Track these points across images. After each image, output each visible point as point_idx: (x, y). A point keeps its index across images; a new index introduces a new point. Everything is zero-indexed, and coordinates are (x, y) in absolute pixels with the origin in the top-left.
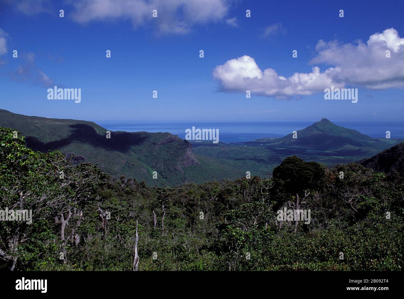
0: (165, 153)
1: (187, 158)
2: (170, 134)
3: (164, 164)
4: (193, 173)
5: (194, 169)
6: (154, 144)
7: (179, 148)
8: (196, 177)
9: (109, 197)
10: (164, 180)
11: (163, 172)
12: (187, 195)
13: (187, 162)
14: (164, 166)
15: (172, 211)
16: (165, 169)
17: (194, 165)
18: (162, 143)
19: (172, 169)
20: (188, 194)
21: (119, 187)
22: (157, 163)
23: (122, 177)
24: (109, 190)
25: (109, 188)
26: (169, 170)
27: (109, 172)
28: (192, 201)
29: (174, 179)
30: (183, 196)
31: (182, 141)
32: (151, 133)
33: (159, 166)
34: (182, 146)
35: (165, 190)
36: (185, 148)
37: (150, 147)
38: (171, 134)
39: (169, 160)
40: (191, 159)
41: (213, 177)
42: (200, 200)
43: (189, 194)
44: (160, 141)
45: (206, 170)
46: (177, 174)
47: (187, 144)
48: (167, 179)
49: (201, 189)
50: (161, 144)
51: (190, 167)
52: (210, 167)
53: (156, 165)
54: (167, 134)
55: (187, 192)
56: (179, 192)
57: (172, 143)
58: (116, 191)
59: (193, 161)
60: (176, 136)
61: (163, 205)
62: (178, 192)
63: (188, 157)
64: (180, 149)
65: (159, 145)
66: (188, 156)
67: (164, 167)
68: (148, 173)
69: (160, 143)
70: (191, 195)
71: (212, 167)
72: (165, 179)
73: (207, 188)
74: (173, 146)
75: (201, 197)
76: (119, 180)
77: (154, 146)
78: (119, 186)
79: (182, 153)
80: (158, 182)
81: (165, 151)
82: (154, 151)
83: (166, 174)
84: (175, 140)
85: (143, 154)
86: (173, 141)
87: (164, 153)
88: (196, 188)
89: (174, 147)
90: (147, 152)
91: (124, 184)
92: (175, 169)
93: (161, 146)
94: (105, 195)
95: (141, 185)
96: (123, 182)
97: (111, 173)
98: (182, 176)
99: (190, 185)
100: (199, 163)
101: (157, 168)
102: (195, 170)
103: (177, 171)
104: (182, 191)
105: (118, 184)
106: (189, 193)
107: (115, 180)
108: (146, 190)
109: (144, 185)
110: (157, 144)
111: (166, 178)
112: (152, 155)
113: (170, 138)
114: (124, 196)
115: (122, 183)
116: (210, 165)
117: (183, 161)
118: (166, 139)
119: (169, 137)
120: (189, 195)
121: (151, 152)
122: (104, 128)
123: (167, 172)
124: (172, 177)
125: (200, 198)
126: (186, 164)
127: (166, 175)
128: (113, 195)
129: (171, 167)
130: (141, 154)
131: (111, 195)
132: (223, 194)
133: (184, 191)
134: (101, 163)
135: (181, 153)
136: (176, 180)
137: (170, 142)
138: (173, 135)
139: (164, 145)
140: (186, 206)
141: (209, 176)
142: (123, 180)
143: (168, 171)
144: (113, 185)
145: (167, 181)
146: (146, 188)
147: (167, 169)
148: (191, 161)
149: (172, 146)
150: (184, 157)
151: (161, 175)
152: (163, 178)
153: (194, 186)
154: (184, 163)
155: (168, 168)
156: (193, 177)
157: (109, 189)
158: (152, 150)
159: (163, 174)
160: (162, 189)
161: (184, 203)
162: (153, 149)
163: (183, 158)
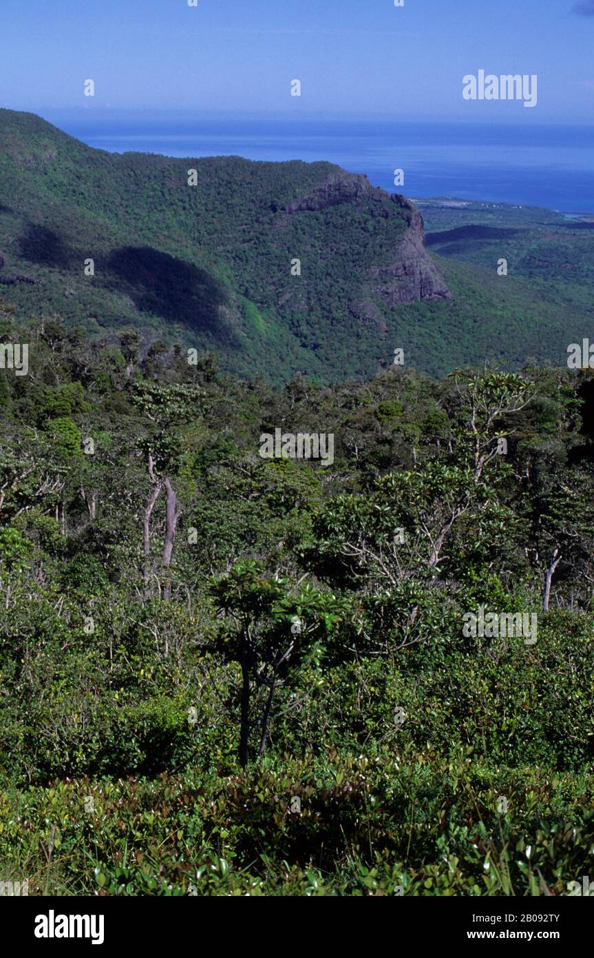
0: (313, 246)
1: (401, 272)
2: (335, 169)
3: (309, 292)
4: (423, 331)
5: (429, 314)
6: (274, 209)
7: (371, 229)
8: (436, 349)
9: (70, 411)
10: (308, 354)
11: (303, 323)
12: (373, 418)
13: (401, 288)
14: (309, 299)
15: (276, 482)
16: (311, 310)
17: (429, 300)
18: (304, 205)
19: (337, 314)
20: (376, 416)
21: (114, 375)
22: (282, 286)
23: (126, 337)
24: (73, 387)
25: (75, 378)
26: (327, 318)
27: (95, 317)
28: (387, 447)
29: (345, 352)
30: (359, 421)
31: (383, 199)
32: (260, 163)
33: (287, 296)
34: (383, 220)
35: (162, 396)
36: (398, 226)
37: (257, 221)
38: (343, 171)
39: (328, 274)
40: (418, 277)
41: (502, 353)
42: (419, 442)
43: (380, 415)
44: (295, 197)
45: (475, 321)
46: (358, 336)
47: (406, 212)
48: (322, 352)
49: (432, 400)
50: (300, 209)
51: (411, 307)
52: (493, 312)
53: (279, 295)
54: (324, 169)
55: (374, 407)
56: (347, 406)
57: (344, 207)
58: (102, 392)
59: (425, 284)
60: (361, 177)
61: (151, 458)
62: (343, 407)
63: (405, 269)
64: (375, 234)
65: (290, 213)
66: (407, 263)
67: (308, 304)
68: (244, 325)
69: (294, 207)
70: (386, 421)
71: (499, 313)
72: (312, 353)
73: (453, 395)
74: (349, 218)
75: (427, 431)
76: (115, 350)
77: (272, 215)
78: (115, 371)
79: (384, 250)
80: (283, 360)
81: (316, 238)
82: (271, 236)
83: (317, 332)
84: (356, 195)
85: (229, 248)
86: (347, 198)
87: (309, 248)
88: (414, 396)
89: (351, 225)
90: (244, 241)
91: (135, 363)
92: (351, 312)
93: (300, 216)
94: (58, 403)
95: (202, 370)
96: (130, 356)
97: (101, 319)
98: (381, 343)
99: (397, 380)
100: (449, 294)
101: (282, 307)
102: (433, 319)
103: (360, 322)
104: (357, 404)
105: (113, 361)
106: (382, 412)
107: (102, 347)
108: (216, 390)
109: (213, 373)
110: (283, 209)
111: (316, 347)
112: (263, 254)
113: (339, 187)
114: (127, 413)
115: (128, 362)
116: (495, 300)
117: (386, 282)
118: (320, 190)
119: (332, 180)
120: (379, 420)
121: (258, 238)
122: (77, 140)
123: (319, 323)
124: (337, 345)
125: (418, 432)
126: (396, 296)
127: (314, 335)
128: (85, 404)
129: (334, 305)
130: (221, 248)
131: (77, 404)
132: (510, 422)
133: (365, 403)
134: (63, 280)
135: (378, 249)
136: (354, 359)
137: (336, 203)
138: (349, 175)
139: (312, 213)
140: (361, 466)
141: (489, 347)
142: (132, 348)
143: (324, 322)
144: (92, 366)
145: (317, 361)
146: (220, 385)
147: (319, 312)
148: (417, 282)
149: (342, 217)
150: (392, 267)
151: (296, 335)
152: (304, 346)
153: (408, 387)
154: (390, 291)
155: (323, 309)
156: (423, 349)
157: (73, 381)
158: (262, 234)
159: (305, 332)
160: (150, 393)
161: (359, 450)
162: (267, 226)
163: (386, 272)
